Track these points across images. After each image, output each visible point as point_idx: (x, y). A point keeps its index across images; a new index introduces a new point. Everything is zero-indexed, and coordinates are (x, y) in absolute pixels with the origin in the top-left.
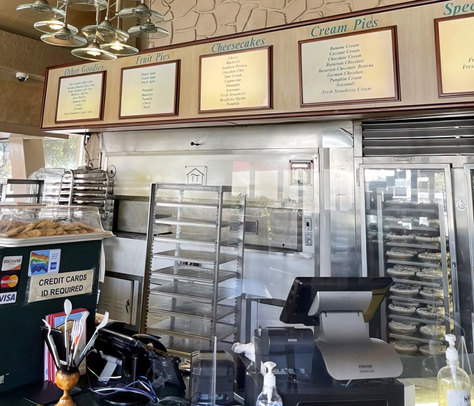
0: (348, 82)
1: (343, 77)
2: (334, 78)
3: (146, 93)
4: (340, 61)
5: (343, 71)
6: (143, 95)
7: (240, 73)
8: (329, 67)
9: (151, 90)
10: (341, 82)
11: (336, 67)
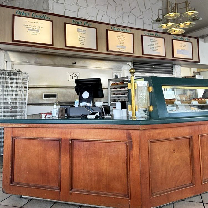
0: (155, 50)
1: (154, 48)
2: (152, 48)
3: (81, 38)
4: (153, 44)
5: (154, 47)
6: (79, 38)
7: (124, 40)
8: (150, 45)
9: (84, 37)
10: (153, 50)
11: (152, 45)
